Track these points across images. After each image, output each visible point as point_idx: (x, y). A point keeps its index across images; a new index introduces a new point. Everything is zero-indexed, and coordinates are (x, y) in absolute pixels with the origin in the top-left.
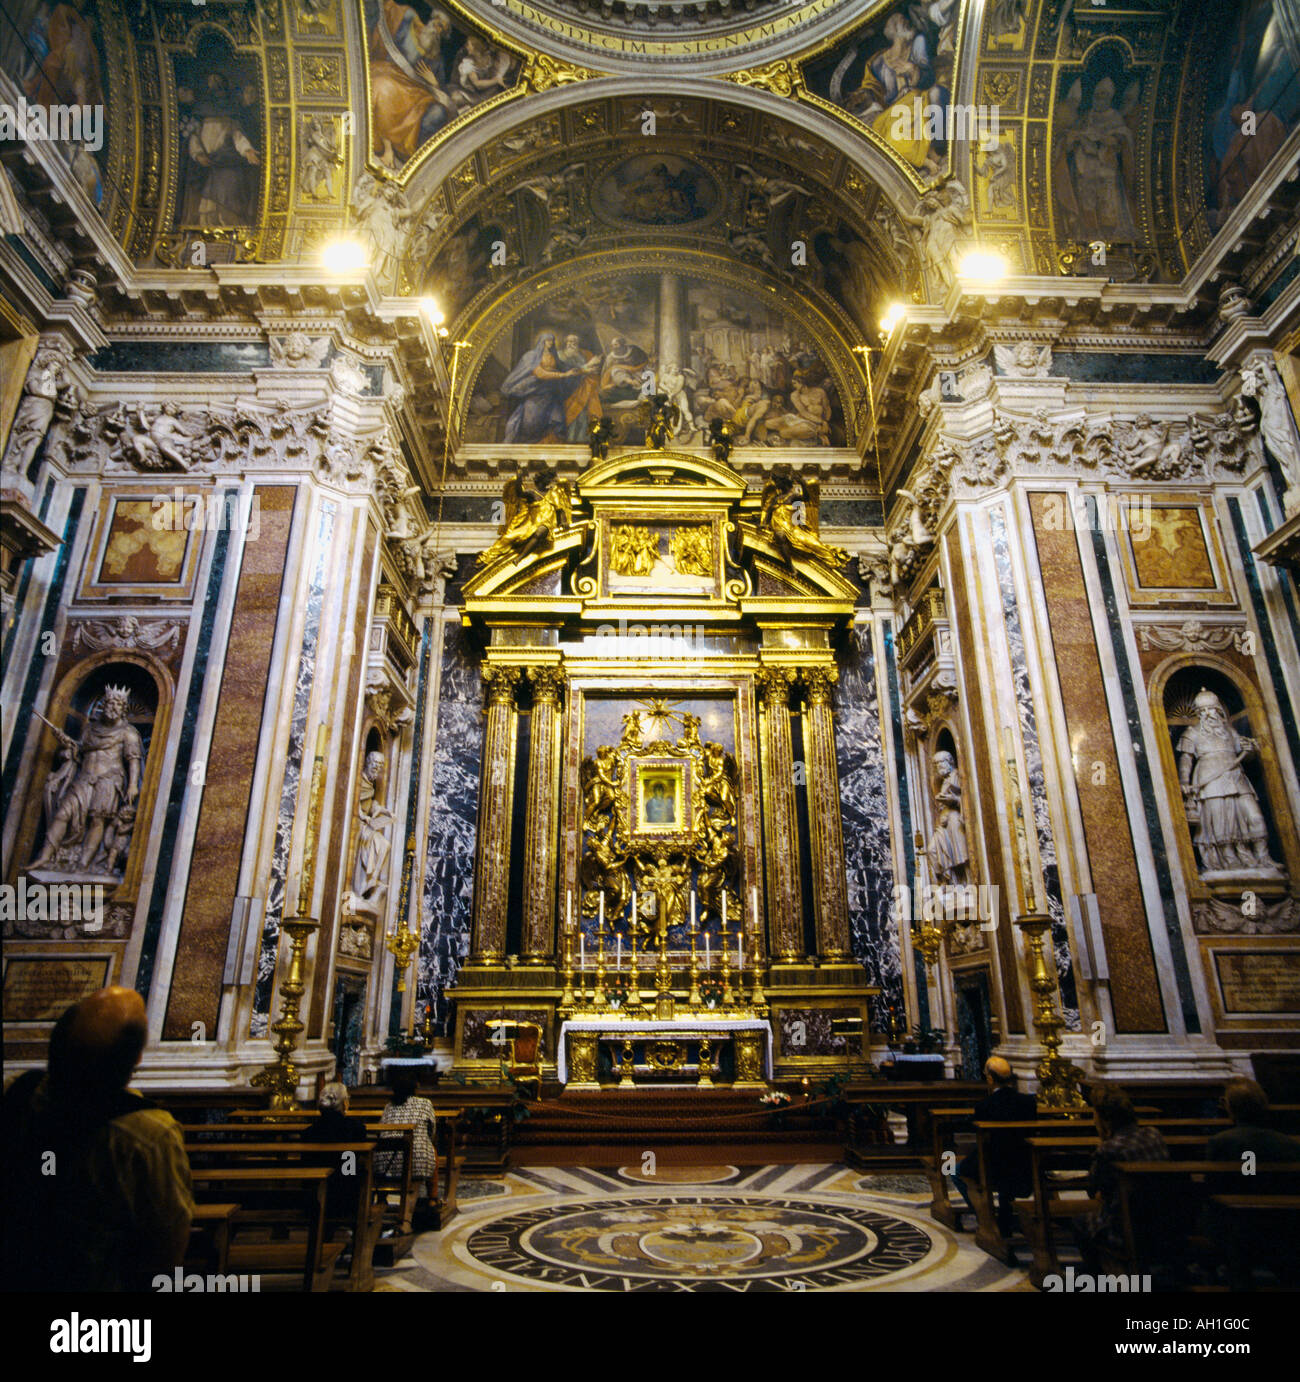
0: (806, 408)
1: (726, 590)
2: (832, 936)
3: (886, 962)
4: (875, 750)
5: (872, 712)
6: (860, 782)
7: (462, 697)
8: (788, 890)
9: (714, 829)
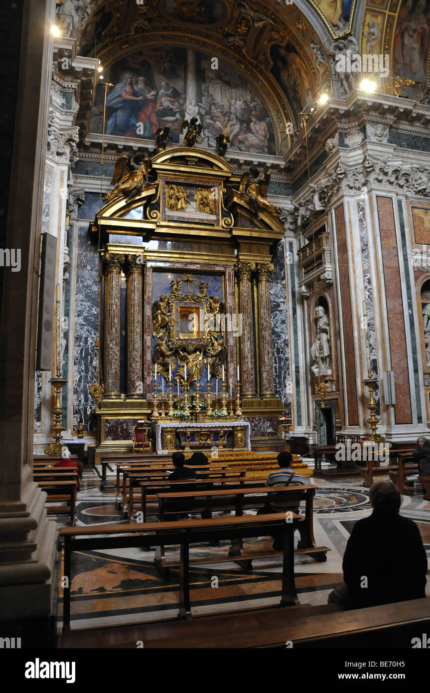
0: (257, 131)
1: (222, 223)
2: (267, 386)
3: (285, 397)
4: (284, 302)
5: (283, 285)
6: (277, 317)
7: (89, 267)
8: (250, 366)
9: (214, 337)
